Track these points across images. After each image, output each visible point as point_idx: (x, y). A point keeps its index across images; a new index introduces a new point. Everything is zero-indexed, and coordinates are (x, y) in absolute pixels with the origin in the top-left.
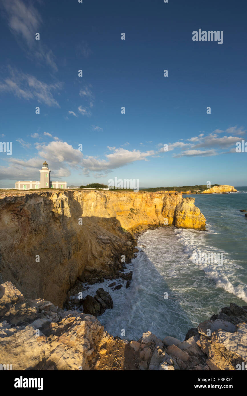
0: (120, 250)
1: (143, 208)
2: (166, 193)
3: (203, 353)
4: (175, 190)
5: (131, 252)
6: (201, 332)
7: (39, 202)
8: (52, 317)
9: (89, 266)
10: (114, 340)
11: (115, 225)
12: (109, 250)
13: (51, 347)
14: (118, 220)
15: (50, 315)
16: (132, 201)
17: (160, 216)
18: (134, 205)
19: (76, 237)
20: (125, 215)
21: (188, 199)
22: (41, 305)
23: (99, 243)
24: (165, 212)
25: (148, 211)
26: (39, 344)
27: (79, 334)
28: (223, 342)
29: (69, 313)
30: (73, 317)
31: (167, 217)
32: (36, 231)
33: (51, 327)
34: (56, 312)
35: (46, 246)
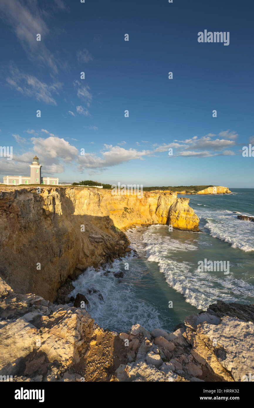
0: (112, 249)
1: (137, 208)
2: (160, 193)
3: (188, 344)
4: (170, 190)
5: (124, 251)
6: (187, 324)
7: (28, 199)
8: (43, 311)
9: (81, 264)
10: (104, 332)
11: (108, 224)
12: (101, 249)
13: (42, 339)
14: (111, 219)
15: (41, 309)
16: (126, 200)
17: (154, 215)
18: (127, 204)
19: (68, 235)
20: (119, 214)
21: (182, 199)
22: (32, 300)
23: (91, 242)
24: (159, 212)
25: (142, 211)
26: (30, 336)
27: (70, 326)
28: (207, 333)
29: (60, 307)
30: (64, 310)
31: (161, 217)
32: (25, 228)
33: (41, 320)
34: (47, 306)
35: (36, 243)
